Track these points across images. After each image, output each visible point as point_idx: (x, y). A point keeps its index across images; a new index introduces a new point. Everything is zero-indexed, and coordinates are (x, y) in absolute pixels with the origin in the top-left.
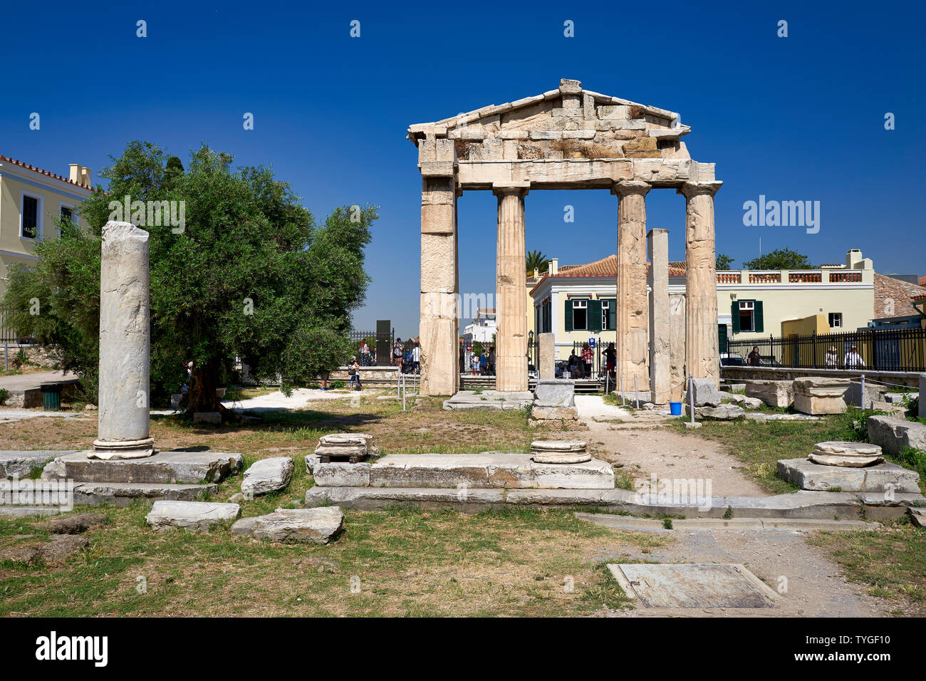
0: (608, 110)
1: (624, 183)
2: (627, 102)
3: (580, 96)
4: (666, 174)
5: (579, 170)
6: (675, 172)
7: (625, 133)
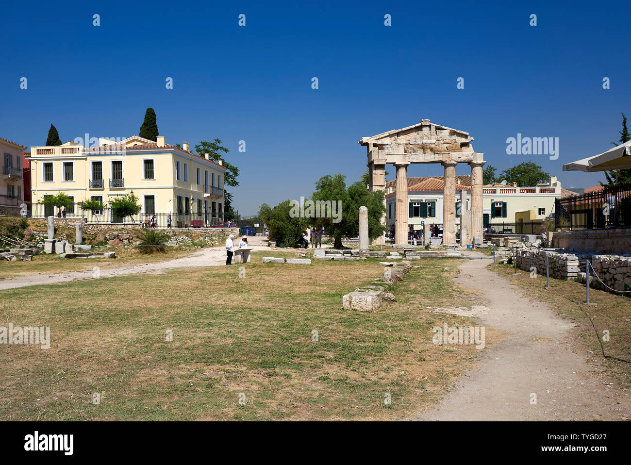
0: (441, 132)
1: (447, 162)
2: (449, 128)
3: (430, 126)
4: (464, 158)
5: (429, 157)
6: (467, 157)
7: (448, 141)
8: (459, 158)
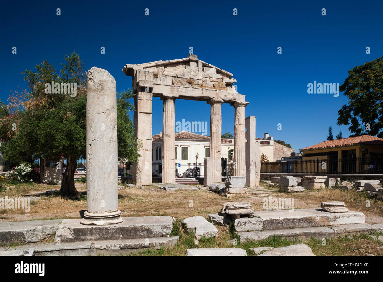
0: (208, 69)
1: (214, 99)
2: (215, 67)
3: (197, 62)
4: (230, 97)
5: (197, 92)
6: (233, 97)
7: (214, 79)
8: (225, 96)
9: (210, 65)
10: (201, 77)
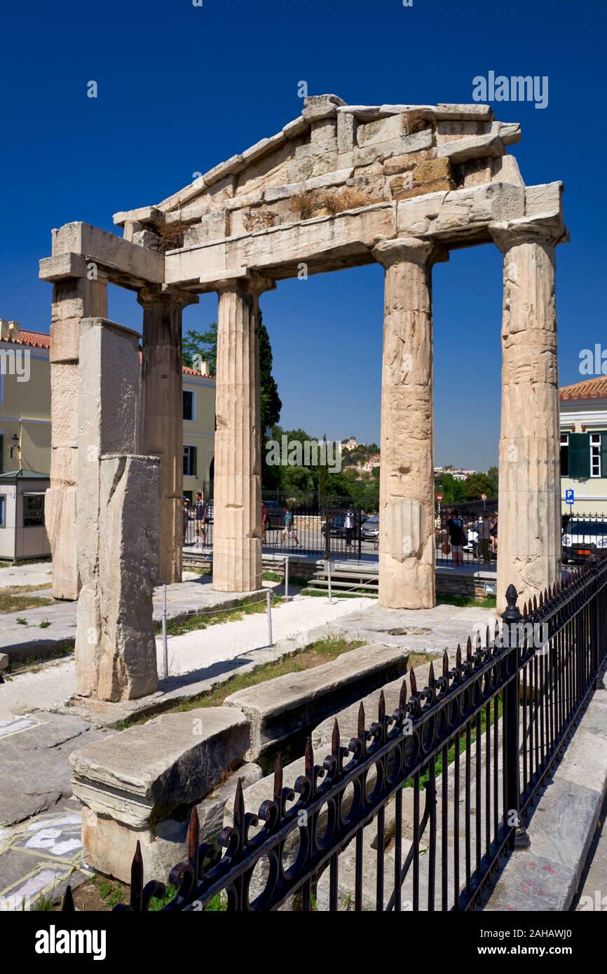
0: (373, 129)
2: (402, 107)
3: (333, 119)
4: (451, 217)
5: (314, 237)
6: (465, 210)
7: (398, 161)
8: (432, 218)
9: (385, 108)
10: (342, 174)
